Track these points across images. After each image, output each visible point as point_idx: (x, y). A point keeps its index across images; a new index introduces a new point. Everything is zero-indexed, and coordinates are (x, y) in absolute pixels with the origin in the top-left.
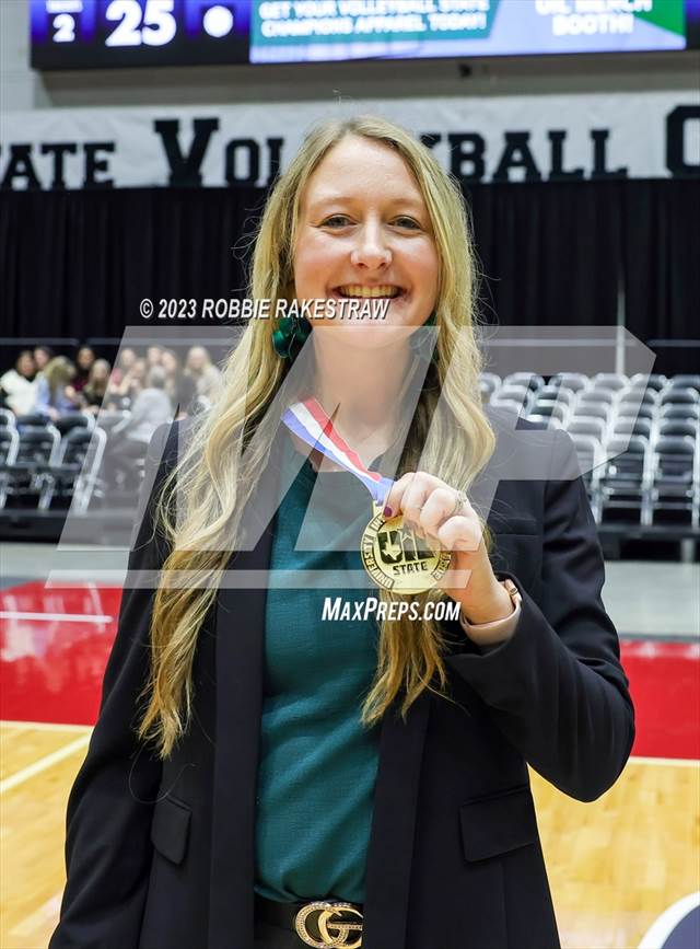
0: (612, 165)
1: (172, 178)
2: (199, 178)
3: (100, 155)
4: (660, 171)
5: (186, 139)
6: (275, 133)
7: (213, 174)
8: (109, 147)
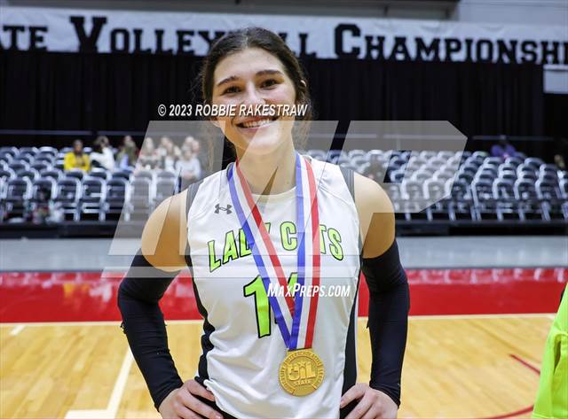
0: (309, 50)
1: (81, 47)
2: (96, 48)
3: (39, 33)
4: (333, 55)
5: (88, 27)
6: (138, 26)
7: (103, 46)
8: (44, 29)
